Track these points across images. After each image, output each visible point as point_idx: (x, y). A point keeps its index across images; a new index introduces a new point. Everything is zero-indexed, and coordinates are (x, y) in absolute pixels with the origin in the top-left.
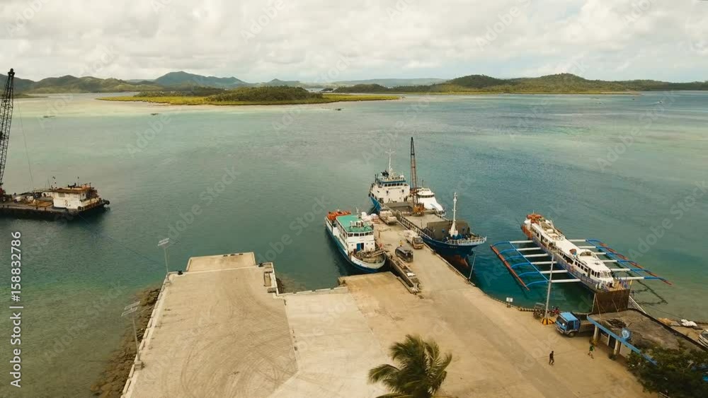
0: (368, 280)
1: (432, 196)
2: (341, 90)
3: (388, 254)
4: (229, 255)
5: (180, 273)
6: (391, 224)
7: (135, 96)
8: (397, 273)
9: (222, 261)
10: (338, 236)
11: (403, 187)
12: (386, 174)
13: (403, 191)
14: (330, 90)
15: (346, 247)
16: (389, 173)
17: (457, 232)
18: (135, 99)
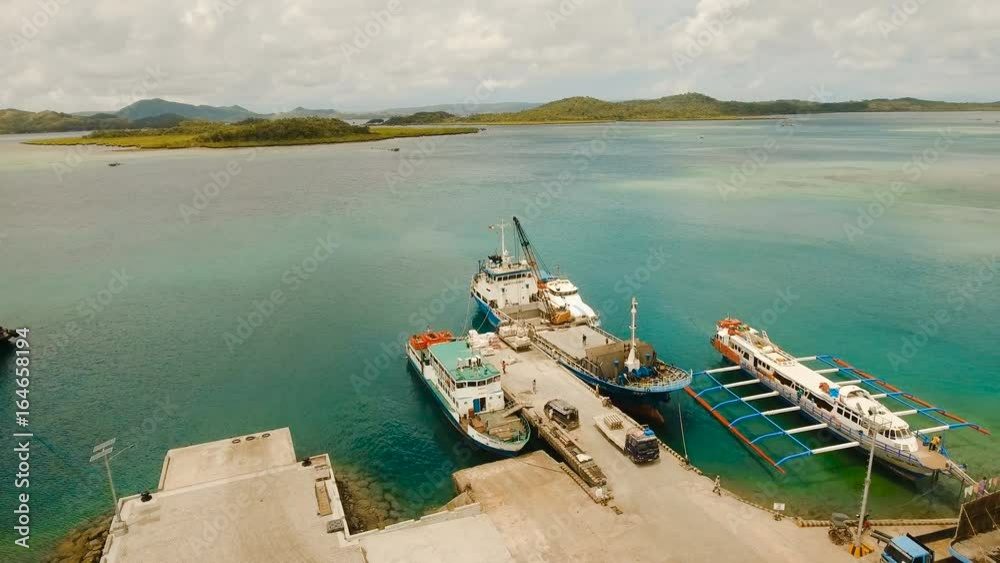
0: (508, 473)
1: (574, 292)
2: (395, 121)
3: (531, 413)
4: (243, 438)
5: (146, 498)
6: (522, 349)
7: (85, 137)
8: (558, 456)
9: (231, 456)
10: (436, 383)
11: (527, 280)
12: (497, 259)
13: (527, 286)
14: (380, 121)
15: (453, 406)
16: (503, 258)
17: (638, 362)
18: (84, 141)
